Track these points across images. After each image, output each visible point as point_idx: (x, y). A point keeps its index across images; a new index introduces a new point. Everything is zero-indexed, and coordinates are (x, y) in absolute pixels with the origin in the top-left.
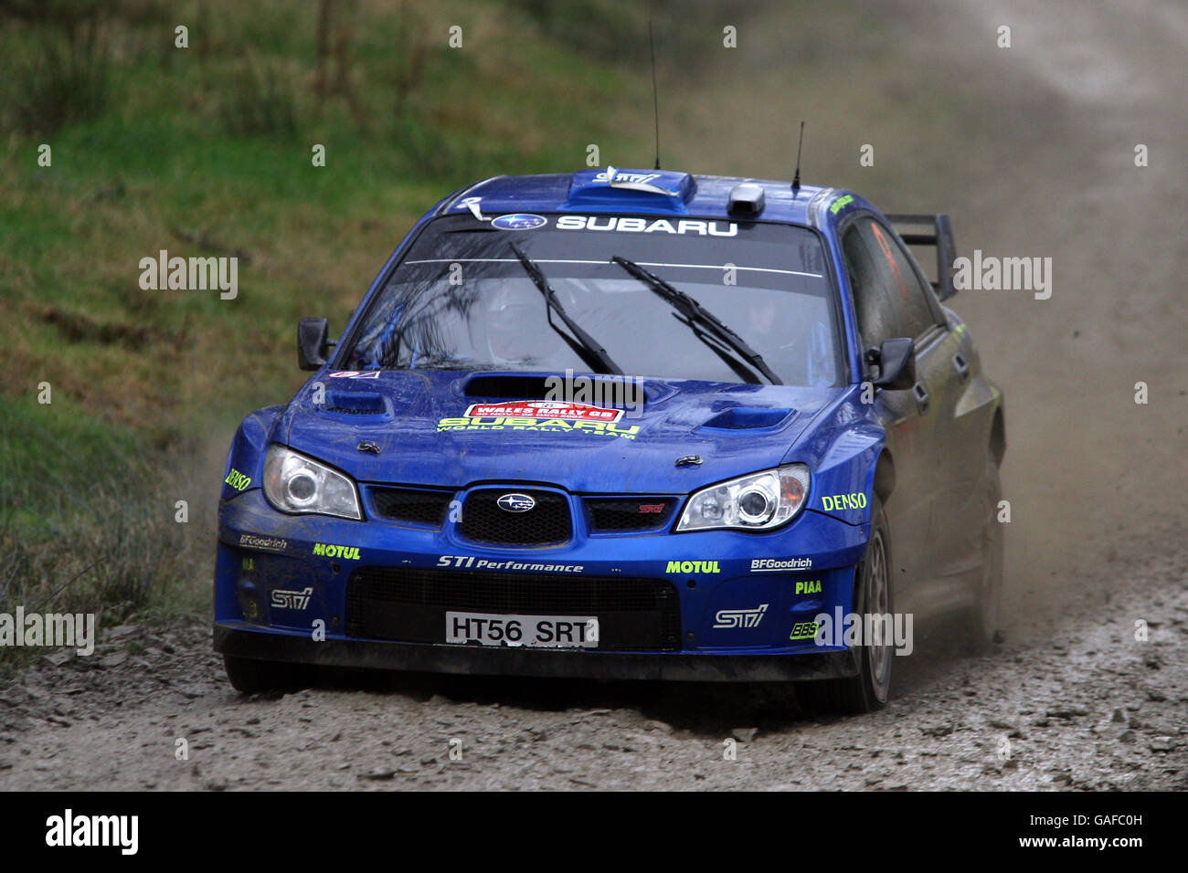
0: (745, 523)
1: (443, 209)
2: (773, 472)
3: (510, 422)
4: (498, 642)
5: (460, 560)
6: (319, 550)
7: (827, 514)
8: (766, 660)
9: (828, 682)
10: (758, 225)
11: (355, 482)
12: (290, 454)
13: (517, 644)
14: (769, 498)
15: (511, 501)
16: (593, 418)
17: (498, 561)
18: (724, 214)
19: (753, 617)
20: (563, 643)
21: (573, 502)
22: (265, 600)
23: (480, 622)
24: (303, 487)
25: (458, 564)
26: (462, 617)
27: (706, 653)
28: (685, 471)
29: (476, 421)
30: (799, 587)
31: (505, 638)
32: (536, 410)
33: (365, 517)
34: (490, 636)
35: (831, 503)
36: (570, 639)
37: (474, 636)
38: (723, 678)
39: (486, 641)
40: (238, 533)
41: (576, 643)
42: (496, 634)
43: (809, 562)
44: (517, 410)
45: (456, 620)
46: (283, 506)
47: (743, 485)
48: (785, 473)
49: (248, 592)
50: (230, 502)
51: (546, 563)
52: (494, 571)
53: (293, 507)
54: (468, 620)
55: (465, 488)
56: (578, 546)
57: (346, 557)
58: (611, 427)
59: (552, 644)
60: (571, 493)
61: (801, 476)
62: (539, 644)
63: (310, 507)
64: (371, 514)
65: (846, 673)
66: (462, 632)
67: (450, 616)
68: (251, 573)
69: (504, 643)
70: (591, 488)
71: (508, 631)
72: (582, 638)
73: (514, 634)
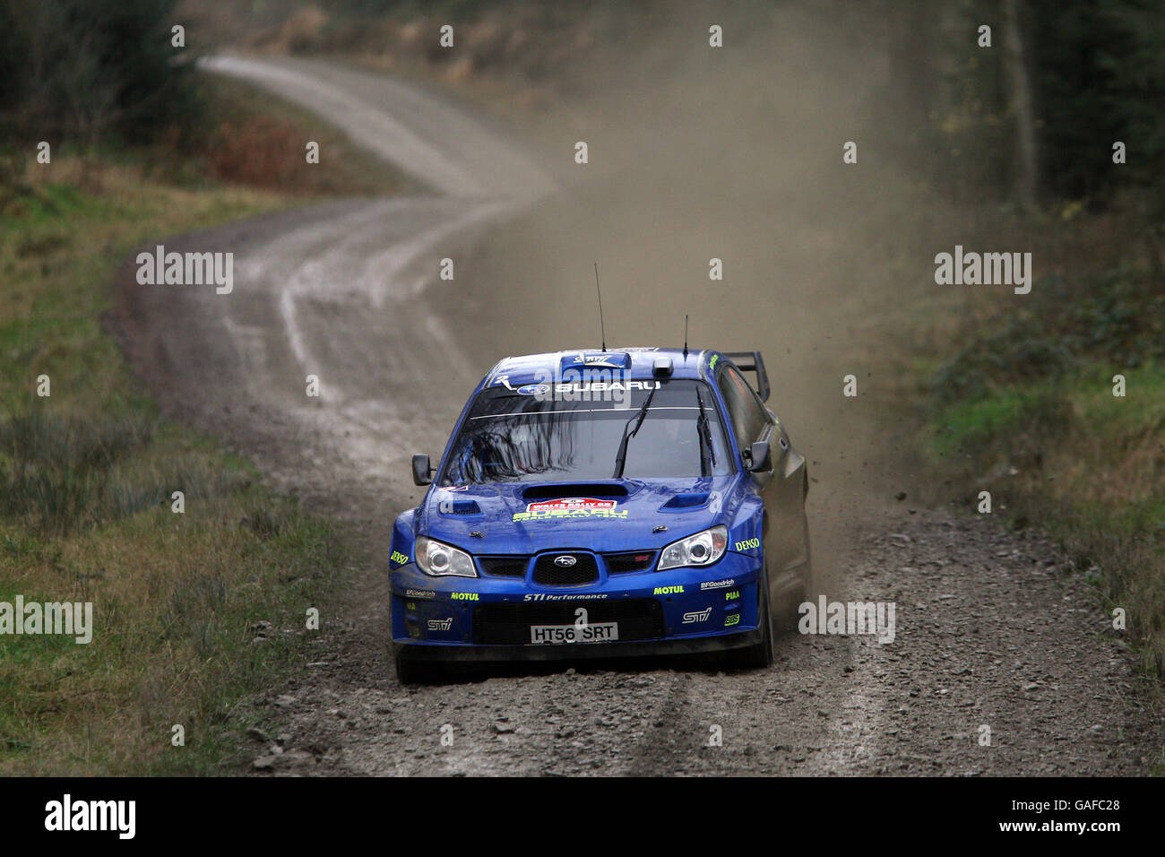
0: (694, 562)
1: (486, 385)
2: (708, 532)
3: (554, 513)
4: (562, 641)
5: (537, 596)
6: (454, 596)
7: (739, 553)
8: (712, 639)
9: (747, 648)
10: (672, 382)
11: (472, 555)
12: (430, 542)
13: (573, 641)
14: (707, 546)
15: (563, 560)
16: (600, 507)
17: (559, 596)
18: (651, 376)
19: (703, 615)
20: (598, 639)
21: (597, 558)
22: (424, 627)
23: (550, 630)
24: (440, 560)
25: (536, 599)
26: (540, 628)
27: (680, 638)
28: (658, 535)
29: (534, 514)
30: (728, 596)
31: (565, 638)
32: (567, 504)
33: (479, 576)
34: (557, 638)
35: (741, 546)
36: (602, 636)
37: (547, 639)
38: (690, 651)
39: (554, 641)
40: (405, 590)
41: (606, 638)
42: (560, 636)
43: (732, 581)
44: (556, 505)
45: (537, 631)
46: (429, 571)
47: (692, 540)
48: (715, 531)
49: (412, 622)
50: (397, 571)
51: (586, 595)
52: (557, 601)
53: (435, 572)
54: (543, 630)
55: (535, 555)
56: (602, 584)
57: (471, 599)
58: (612, 512)
59: (592, 640)
60: (596, 553)
61: (723, 531)
62: (585, 640)
63: (445, 571)
64: (482, 572)
65: (757, 642)
66: (540, 637)
67: (533, 628)
68: (414, 611)
69: (565, 641)
70: (607, 549)
71: (567, 634)
72: (609, 635)
73: (570, 636)
